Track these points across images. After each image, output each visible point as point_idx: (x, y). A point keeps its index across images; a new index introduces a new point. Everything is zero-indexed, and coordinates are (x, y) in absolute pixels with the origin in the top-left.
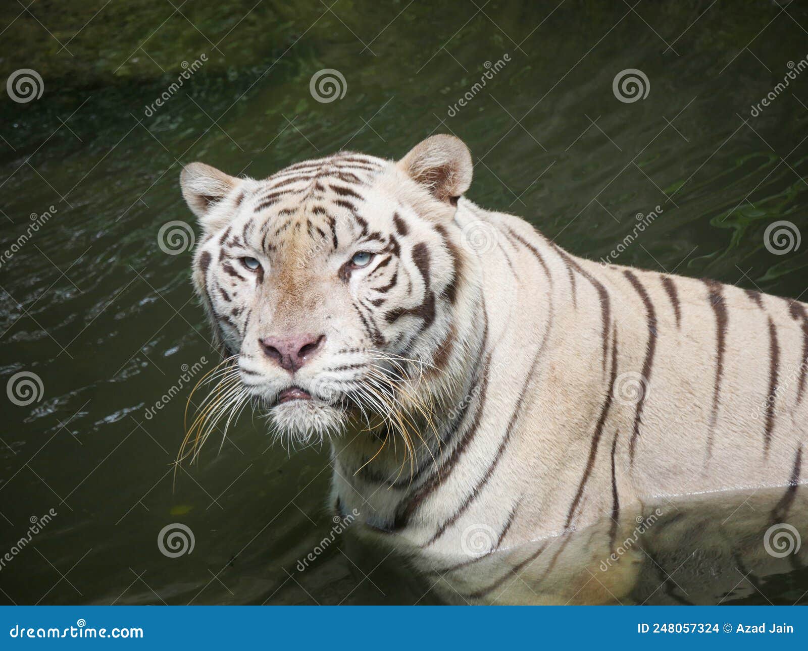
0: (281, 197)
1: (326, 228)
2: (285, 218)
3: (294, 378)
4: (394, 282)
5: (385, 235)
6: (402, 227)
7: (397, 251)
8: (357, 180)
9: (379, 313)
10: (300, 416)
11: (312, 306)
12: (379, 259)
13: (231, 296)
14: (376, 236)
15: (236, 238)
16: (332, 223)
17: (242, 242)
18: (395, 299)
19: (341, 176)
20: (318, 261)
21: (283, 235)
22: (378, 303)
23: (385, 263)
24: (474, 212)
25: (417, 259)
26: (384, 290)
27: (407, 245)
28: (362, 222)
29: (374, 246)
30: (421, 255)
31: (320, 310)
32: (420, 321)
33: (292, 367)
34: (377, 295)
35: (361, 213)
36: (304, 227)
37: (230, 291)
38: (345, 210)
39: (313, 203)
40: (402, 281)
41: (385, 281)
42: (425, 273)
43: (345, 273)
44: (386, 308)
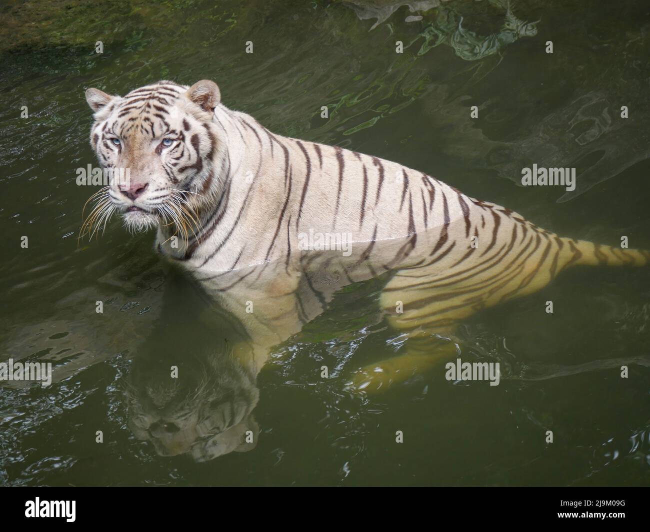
0: (130, 110)
1: (149, 128)
2: (131, 123)
3: (134, 202)
4: (182, 155)
5: (178, 131)
6: (187, 126)
7: (183, 139)
8: (167, 103)
9: (175, 169)
10: (137, 218)
11: (142, 169)
12: (175, 143)
13: (107, 158)
14: (173, 132)
15: (109, 130)
16: (152, 126)
17: (112, 132)
18: (183, 162)
19: (160, 100)
20: (146, 145)
21: (130, 132)
22: (175, 165)
23: (178, 146)
24: (225, 111)
25: (194, 142)
26: (178, 159)
27: (188, 136)
28: (166, 124)
29: (173, 136)
30: (195, 141)
31: (146, 171)
32: (195, 170)
33: (133, 198)
34: (174, 161)
35: (167, 120)
36: (140, 128)
37: (107, 156)
38: (159, 119)
39: (145, 115)
40: (186, 154)
41: (178, 155)
42: (197, 150)
43: (158, 151)
44: (178, 167)
